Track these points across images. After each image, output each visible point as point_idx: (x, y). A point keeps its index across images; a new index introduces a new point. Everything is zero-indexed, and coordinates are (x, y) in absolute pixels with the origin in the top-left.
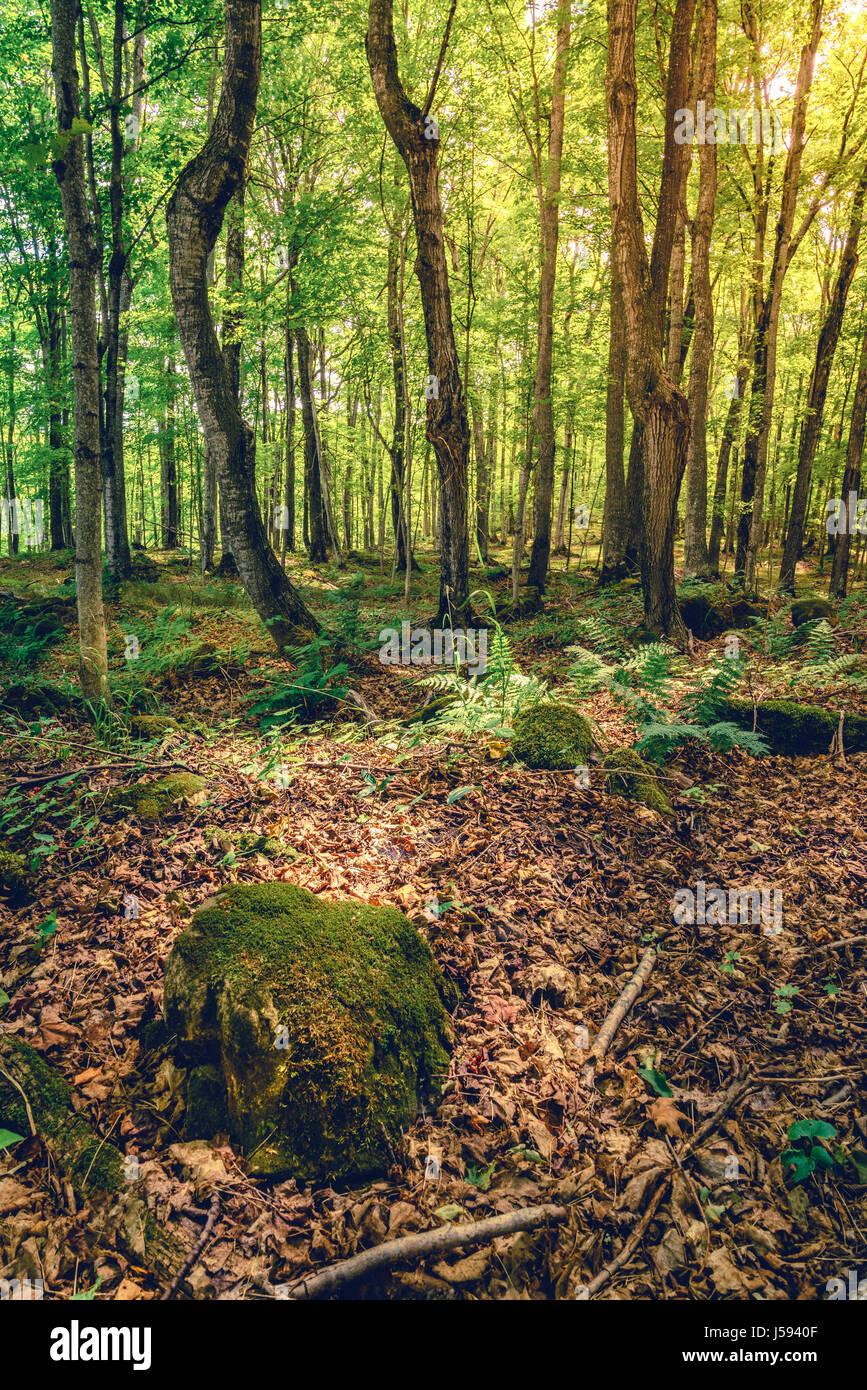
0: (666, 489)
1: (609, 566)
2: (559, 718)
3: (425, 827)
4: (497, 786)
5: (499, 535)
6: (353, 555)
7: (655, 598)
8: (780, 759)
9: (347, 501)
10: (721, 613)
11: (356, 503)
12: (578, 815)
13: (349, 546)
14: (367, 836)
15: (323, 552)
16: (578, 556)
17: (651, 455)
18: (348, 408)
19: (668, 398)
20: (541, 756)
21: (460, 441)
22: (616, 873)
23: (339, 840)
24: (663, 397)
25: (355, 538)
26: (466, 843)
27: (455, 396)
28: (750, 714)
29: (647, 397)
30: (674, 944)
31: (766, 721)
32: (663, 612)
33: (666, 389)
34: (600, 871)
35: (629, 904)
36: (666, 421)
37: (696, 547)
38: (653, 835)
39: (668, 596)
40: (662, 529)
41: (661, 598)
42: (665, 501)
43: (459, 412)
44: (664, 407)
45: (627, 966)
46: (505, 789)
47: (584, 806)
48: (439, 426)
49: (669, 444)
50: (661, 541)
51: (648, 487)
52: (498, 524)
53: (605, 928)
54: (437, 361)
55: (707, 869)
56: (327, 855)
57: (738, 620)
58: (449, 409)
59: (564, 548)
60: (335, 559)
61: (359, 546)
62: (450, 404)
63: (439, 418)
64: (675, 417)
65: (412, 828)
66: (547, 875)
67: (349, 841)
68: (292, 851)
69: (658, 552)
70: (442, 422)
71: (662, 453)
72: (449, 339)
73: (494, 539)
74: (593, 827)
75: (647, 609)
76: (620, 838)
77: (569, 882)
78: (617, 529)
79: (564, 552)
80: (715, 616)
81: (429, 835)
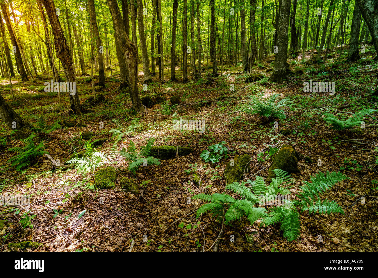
0: (133, 71)
1: (122, 83)
2: (107, 173)
3: (74, 221)
4: (92, 199)
5: (88, 64)
6: (38, 77)
7: (134, 100)
8: (165, 161)
9: (32, 57)
10: (153, 100)
11: (36, 57)
12: (114, 203)
13: (36, 73)
14: (58, 230)
15: (27, 77)
16: (114, 70)
17: (127, 62)
18: (26, 23)
19: (130, 46)
20: (103, 185)
21: (68, 57)
22: (124, 219)
23: (50, 235)
24: (128, 46)
25: (37, 68)
26: (86, 223)
27: (64, 43)
28: (157, 150)
29: (123, 46)
30: (138, 236)
31: (161, 152)
32: (137, 104)
33: (128, 43)
34: (120, 220)
35: (128, 227)
36: (130, 52)
37: (147, 71)
38: (133, 202)
39: (138, 99)
40: (133, 81)
41: (136, 100)
42: (133, 74)
43: (66, 48)
44: (129, 49)
45: (128, 247)
46: (95, 200)
47: (116, 199)
48: (60, 53)
49: (132, 59)
50: (134, 85)
51: (128, 71)
52: (87, 61)
53: (123, 237)
54: (56, 32)
55: (146, 208)
56: (48, 241)
57: (158, 101)
58: (63, 47)
59: (109, 68)
60: (32, 79)
61: (40, 72)
62: (63, 46)
63: (60, 50)
64: (132, 51)
65: (70, 222)
66: (107, 227)
67: (53, 233)
68: (37, 244)
69: (133, 88)
70: (61, 52)
71: (130, 61)
72: (58, 25)
73: (87, 66)
74: (118, 205)
75: (133, 103)
76: (125, 207)
77: (113, 227)
78: (123, 72)
79: (109, 69)
80: (152, 101)
81: (76, 223)
